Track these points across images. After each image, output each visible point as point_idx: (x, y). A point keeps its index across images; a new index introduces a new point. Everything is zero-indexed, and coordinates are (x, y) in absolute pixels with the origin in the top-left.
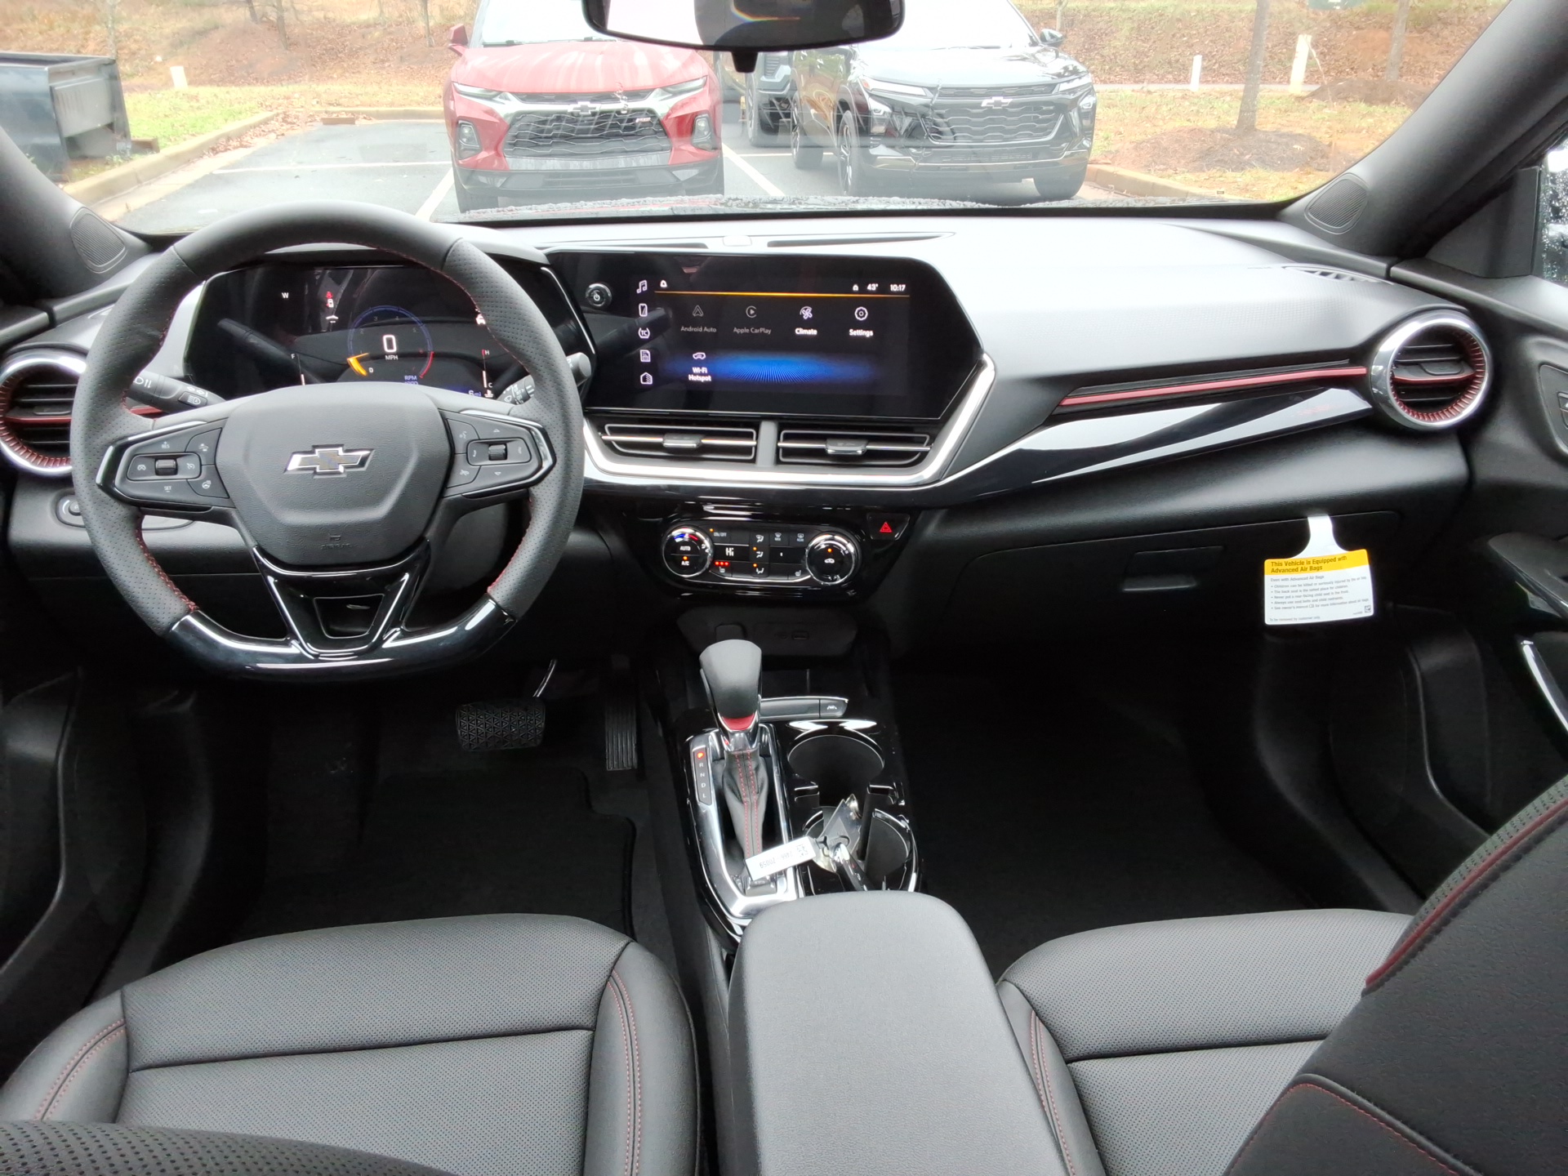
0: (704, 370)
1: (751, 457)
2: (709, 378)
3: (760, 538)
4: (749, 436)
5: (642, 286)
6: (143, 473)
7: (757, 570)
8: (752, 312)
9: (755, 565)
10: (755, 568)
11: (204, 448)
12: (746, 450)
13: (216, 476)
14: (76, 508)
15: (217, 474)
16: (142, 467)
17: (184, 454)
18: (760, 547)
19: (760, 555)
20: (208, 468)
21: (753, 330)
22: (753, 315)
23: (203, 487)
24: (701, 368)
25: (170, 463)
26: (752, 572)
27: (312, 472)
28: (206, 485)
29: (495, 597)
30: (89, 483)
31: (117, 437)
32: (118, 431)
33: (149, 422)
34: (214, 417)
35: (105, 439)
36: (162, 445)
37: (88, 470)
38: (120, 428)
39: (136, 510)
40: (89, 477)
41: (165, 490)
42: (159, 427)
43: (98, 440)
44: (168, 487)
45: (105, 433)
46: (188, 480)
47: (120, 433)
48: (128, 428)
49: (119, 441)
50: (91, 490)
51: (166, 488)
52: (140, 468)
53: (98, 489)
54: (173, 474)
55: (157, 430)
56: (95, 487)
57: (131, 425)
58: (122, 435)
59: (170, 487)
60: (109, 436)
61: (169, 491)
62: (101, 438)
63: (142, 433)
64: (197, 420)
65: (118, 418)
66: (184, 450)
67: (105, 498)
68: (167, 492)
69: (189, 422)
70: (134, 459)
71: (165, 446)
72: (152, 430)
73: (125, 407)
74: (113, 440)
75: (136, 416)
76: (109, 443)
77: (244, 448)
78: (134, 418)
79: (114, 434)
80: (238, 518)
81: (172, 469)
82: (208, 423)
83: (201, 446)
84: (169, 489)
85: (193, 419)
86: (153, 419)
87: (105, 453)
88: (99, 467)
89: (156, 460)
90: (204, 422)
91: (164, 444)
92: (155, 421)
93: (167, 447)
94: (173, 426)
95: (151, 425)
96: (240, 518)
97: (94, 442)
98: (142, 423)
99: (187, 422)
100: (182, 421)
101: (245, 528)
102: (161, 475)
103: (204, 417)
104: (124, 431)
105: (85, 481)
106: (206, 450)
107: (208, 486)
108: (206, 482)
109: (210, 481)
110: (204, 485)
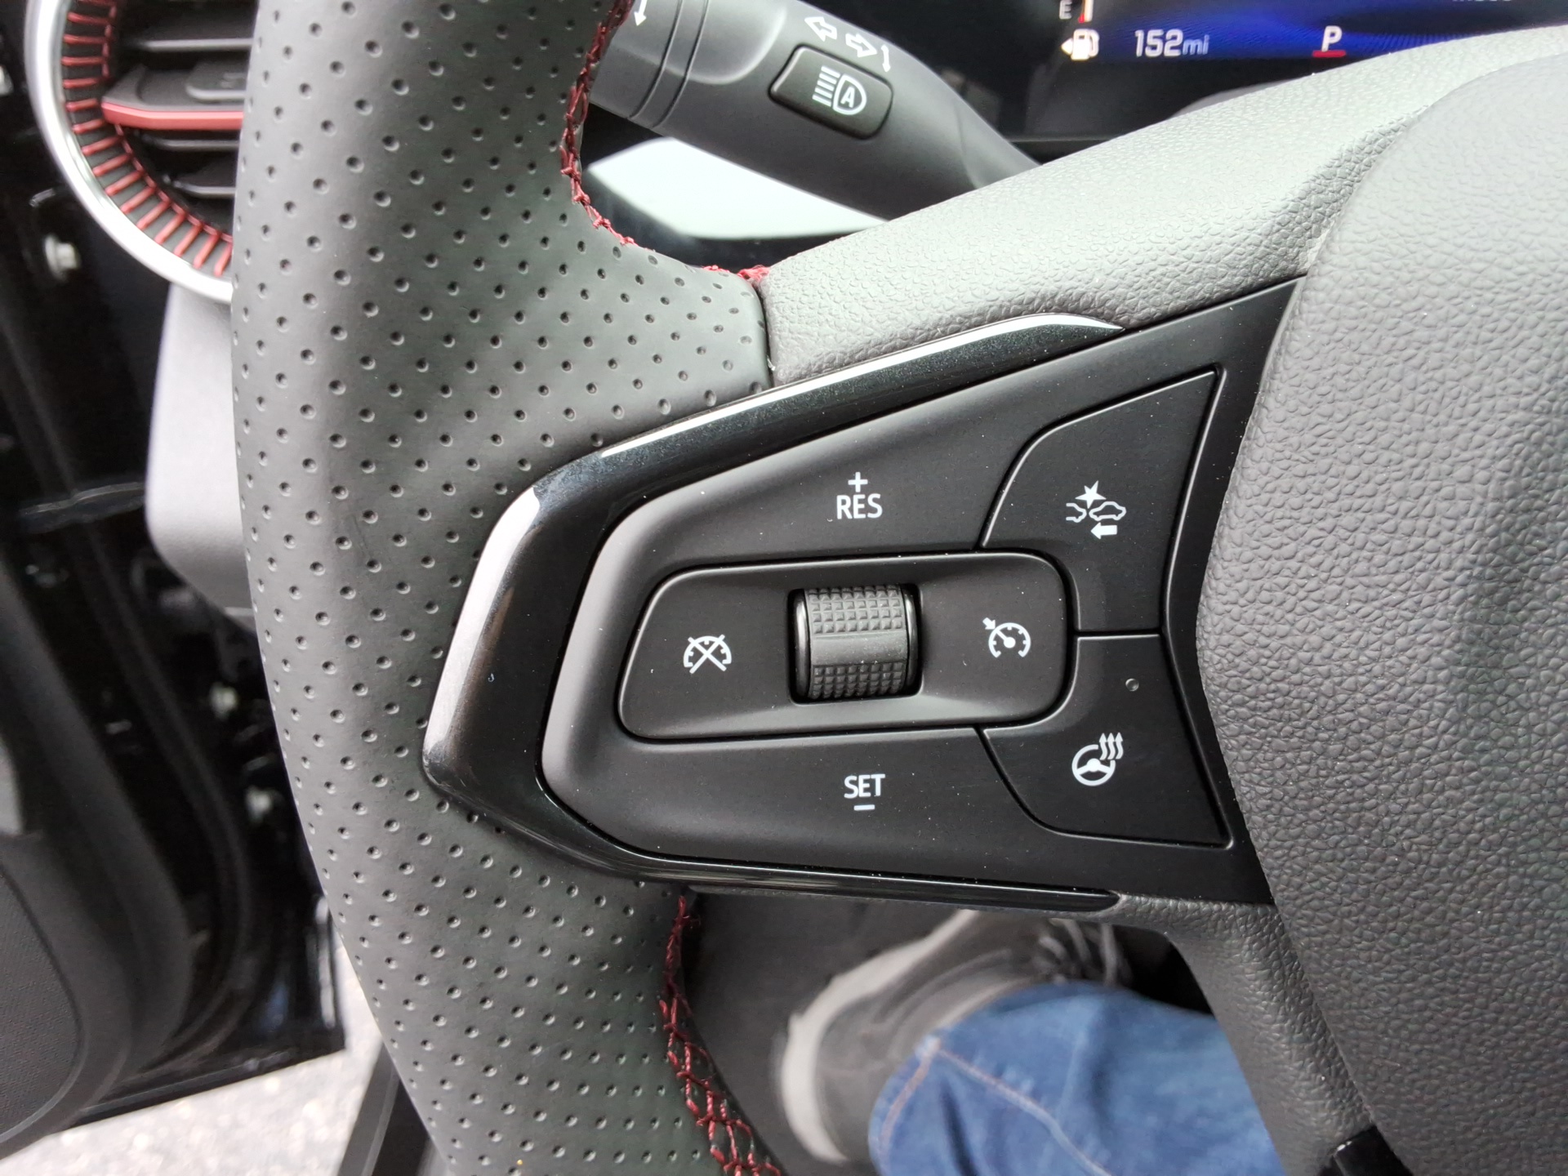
6: (710, 688)
11: (1097, 514)
16: (707, 647)
17: (975, 555)
20: (1110, 655)
23: (1077, 772)
25: (878, 623)
30: (377, 779)
31: (545, 437)
32: (549, 395)
33: (734, 311)
34: (1174, 284)
35: (471, 462)
36: (840, 498)
37: (364, 692)
38: (566, 365)
39: (664, 894)
40: (373, 738)
41: (847, 796)
42: (810, 358)
43: (424, 469)
44: (862, 778)
45: (469, 414)
46: (986, 731)
47: (568, 412)
48: (612, 363)
49: (565, 471)
50: (395, 827)
51: (855, 783)
52: (697, 654)
53: (440, 805)
54: (897, 683)
55: (800, 378)
56: (415, 797)
57: (631, 339)
58: (578, 424)
59: (878, 778)
60: (495, 438)
61: (871, 807)
62: (445, 459)
63: (704, 409)
64: (1062, 309)
65: (542, 292)
66: (971, 536)
67: (485, 859)
68: (857, 808)
69: (1008, 316)
70: (661, 600)
71: (857, 506)
72: (761, 376)
73: (582, 200)
74: (528, 468)
75: (652, 259)
76: (499, 487)
77: (1479, 578)
78: (639, 279)
79: (526, 418)
80: (1271, 975)
81: (892, 662)
82: (1130, 330)
83: (1083, 504)
84: (872, 789)
85: (1030, 295)
86: (747, 277)
87: (477, 554)
88: (439, 655)
89: (795, 597)
90: (1108, 320)
91: (851, 491)
92: (767, 301)
93: (868, 509)
94: (905, 346)
95: (754, 332)
96: (1283, 976)
97: (395, 489)
98: (690, 316)
99: (994, 319)
100: (963, 309)
101: (1308, 1040)
102: (821, 699)
103: (1112, 281)
104: (590, 387)
105: (350, 766)
106: (1112, 530)
107: (1103, 768)
108: (1094, 747)
109: (1119, 738)
110: (1082, 762)
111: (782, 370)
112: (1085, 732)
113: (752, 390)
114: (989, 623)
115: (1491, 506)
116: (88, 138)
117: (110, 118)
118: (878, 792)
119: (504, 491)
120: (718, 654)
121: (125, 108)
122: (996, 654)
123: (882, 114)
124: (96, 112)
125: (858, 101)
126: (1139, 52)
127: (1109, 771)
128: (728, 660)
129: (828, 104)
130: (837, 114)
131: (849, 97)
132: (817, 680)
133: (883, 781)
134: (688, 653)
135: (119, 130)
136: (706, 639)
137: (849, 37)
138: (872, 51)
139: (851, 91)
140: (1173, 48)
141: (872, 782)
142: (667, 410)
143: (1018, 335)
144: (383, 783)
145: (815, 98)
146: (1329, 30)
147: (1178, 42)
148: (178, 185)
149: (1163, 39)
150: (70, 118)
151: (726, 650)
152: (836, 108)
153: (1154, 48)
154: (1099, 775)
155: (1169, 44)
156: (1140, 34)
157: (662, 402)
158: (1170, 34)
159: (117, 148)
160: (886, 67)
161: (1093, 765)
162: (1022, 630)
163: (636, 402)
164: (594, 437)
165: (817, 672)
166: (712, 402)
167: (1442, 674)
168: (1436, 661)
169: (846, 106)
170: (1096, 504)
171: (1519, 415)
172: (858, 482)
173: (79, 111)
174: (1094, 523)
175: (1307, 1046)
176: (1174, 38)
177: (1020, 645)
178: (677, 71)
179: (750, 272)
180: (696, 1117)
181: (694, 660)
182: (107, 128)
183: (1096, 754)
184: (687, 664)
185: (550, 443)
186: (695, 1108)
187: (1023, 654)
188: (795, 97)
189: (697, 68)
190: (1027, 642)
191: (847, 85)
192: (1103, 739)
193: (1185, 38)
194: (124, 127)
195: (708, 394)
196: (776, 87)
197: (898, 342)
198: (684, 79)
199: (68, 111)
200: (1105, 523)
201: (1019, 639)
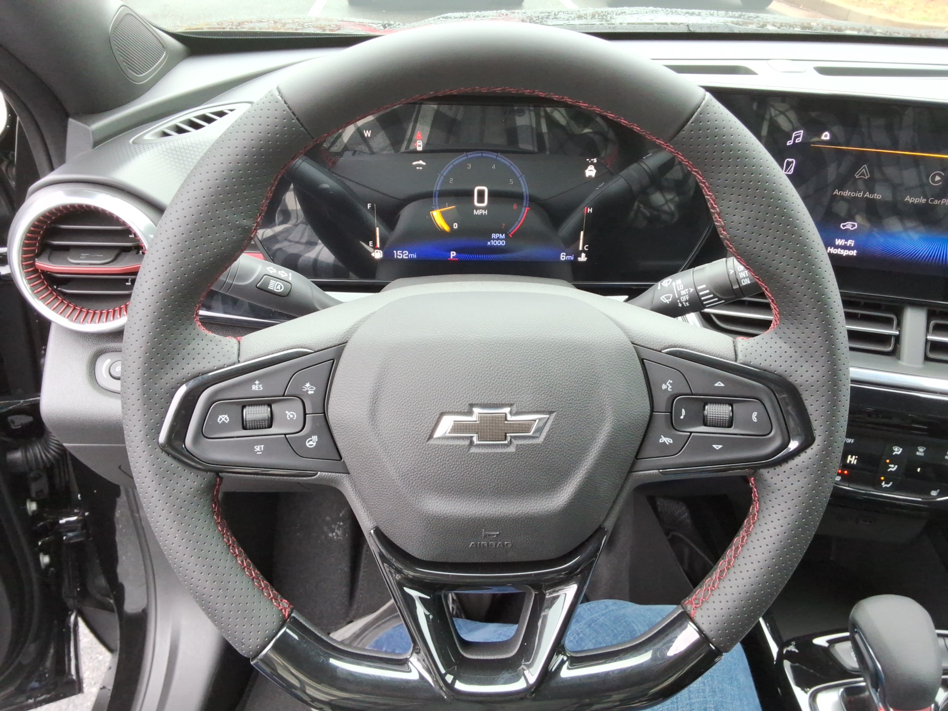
0: (851, 243)
1: (890, 349)
2: (854, 253)
3: (897, 451)
4: (887, 322)
5: (796, 137)
6: (224, 427)
7: (883, 484)
8: (937, 178)
9: (882, 478)
10: (882, 481)
11: (309, 389)
12: (883, 339)
13: (326, 429)
14: (117, 370)
15: (326, 428)
16: (223, 418)
17: (284, 398)
18: (895, 460)
19: (893, 468)
20: (314, 419)
21: (932, 201)
22: (938, 182)
23: (307, 444)
24: (847, 241)
25: (262, 412)
26: (877, 485)
27: (467, 442)
28: (312, 442)
29: (697, 619)
30: (149, 445)
31: (188, 374)
32: (189, 365)
33: (232, 347)
34: (324, 343)
35: (172, 379)
36: (253, 386)
37: (147, 426)
38: (194, 359)
39: (214, 476)
40: (148, 437)
41: (255, 450)
42: (247, 357)
43: (162, 380)
44: (259, 446)
45: (172, 369)
46: (287, 436)
47: (194, 368)
48: (204, 358)
49: (192, 381)
50: (152, 456)
51: (257, 447)
52: (221, 419)
53: (162, 452)
54: (266, 427)
55: (245, 361)
56: (157, 450)
57: (208, 353)
58: (196, 371)
59: (262, 446)
60: (178, 374)
61: (261, 453)
62: (167, 378)
63: (224, 368)
64: (301, 347)
65: (189, 344)
66: (282, 394)
67: (172, 465)
68: (258, 453)
69: (290, 349)
70: (213, 407)
71: (257, 387)
72: (237, 361)
73: (199, 325)
74: (184, 380)
75: (215, 336)
76: (178, 384)
77: (370, 398)
78: (211, 341)
79: (184, 370)
80: (353, 490)
81: (265, 420)
82: (315, 352)
83: (306, 387)
84: (261, 449)
85: (295, 345)
86: (237, 339)
87: (172, 398)
88: (163, 419)
89: (244, 407)
90: (311, 350)
91: (255, 384)
92: (241, 345)
93: (259, 388)
94: (268, 355)
95: (236, 352)
96: (356, 490)
97: (156, 384)
98: (222, 348)
99: (287, 350)
100: (280, 347)
101: (362, 505)
102: (250, 429)
103: (311, 342)
104: (199, 363)
105: (143, 442)
106: (312, 392)
107: (313, 443)
108: (311, 439)
109: (316, 437)
110: (308, 442)
111: (241, 360)
112: (309, 435)
113: (234, 364)
114: (287, 412)
115: (372, 385)
116: (29, 274)
117: (37, 268)
118: (262, 449)
119: (179, 385)
120: (226, 419)
121: (43, 264)
122: (289, 419)
123: (289, 291)
124: (33, 265)
125: (281, 288)
126: (395, 257)
127: (315, 444)
128: (228, 420)
129: (273, 289)
130: (276, 292)
131: (279, 287)
132: (248, 424)
133: (263, 447)
134: (219, 419)
135: (40, 271)
136: (223, 416)
137: (279, 272)
138: (286, 275)
139: (279, 286)
140: (405, 256)
141: (261, 447)
142: (215, 368)
143: (292, 353)
144: (150, 446)
145: (269, 288)
146: (452, 252)
147: (407, 254)
148: (59, 289)
149: (402, 253)
150: (23, 267)
151: (228, 418)
152: (275, 290)
153: (400, 256)
154: (312, 445)
155: (404, 255)
156: (395, 252)
157: (214, 366)
158: (404, 252)
159: (39, 277)
160: (290, 279)
161: (311, 443)
162: (294, 413)
163: (208, 366)
164: (199, 374)
165: (248, 423)
166: (226, 366)
167: (365, 417)
168: (364, 414)
169: (278, 289)
170: (309, 387)
171: (377, 369)
172: (257, 382)
173: (26, 265)
174: (308, 391)
175: (362, 506)
176: (406, 253)
177: (294, 417)
178: (231, 282)
179: (238, 338)
180: (220, 532)
181: (220, 420)
182: (36, 271)
183: (312, 440)
184: (219, 421)
185: (189, 375)
186: (220, 529)
187: (295, 418)
188: (263, 287)
189: (236, 281)
190: (295, 416)
191: (278, 284)
192: (313, 437)
193: (409, 254)
194: (41, 270)
195: (225, 365)
196: (258, 285)
197: (266, 354)
198: (232, 284)
199: (22, 265)
200: (311, 391)
201: (294, 415)
